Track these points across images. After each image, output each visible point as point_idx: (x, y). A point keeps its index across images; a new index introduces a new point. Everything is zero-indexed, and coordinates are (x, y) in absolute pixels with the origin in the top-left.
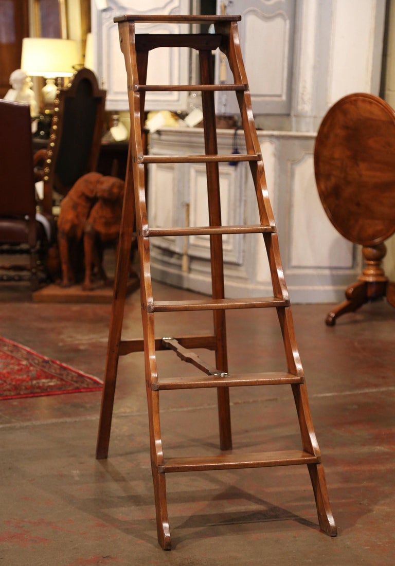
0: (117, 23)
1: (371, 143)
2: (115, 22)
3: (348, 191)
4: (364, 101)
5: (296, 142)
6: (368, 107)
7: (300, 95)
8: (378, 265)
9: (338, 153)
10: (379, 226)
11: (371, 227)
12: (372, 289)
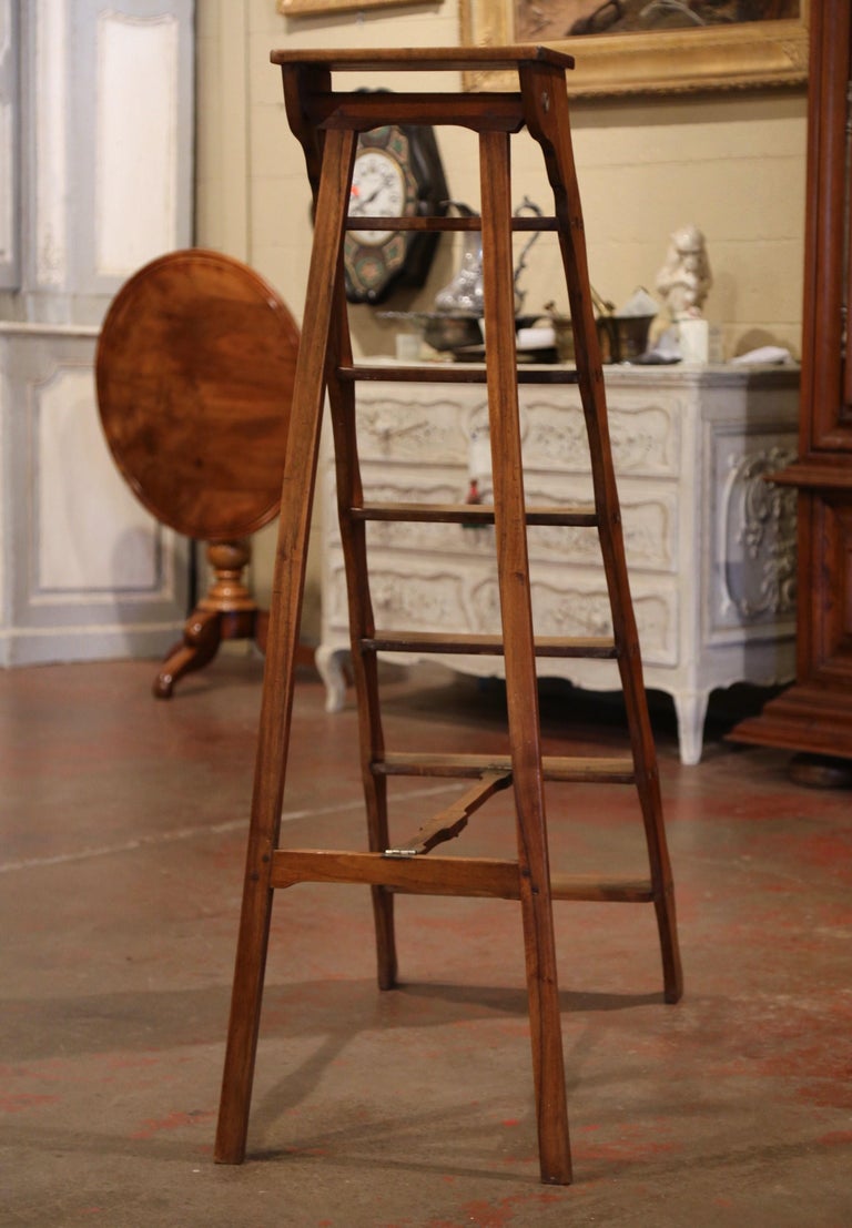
1: (224, 345)
3: (174, 439)
4: (204, 266)
5: (42, 345)
6: (215, 277)
7: (40, 252)
8: (236, 580)
9: (150, 364)
10: (245, 503)
11: (227, 506)
12: (231, 626)
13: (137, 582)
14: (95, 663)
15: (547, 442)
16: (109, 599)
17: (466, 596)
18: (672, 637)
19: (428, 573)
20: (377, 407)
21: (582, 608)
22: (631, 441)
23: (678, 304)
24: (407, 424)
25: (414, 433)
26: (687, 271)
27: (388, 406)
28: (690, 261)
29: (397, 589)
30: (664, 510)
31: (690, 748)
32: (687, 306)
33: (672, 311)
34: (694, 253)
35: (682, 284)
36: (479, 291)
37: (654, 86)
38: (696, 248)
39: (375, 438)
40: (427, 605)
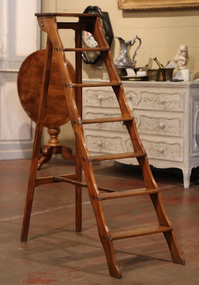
0: (36, 16)
1: (54, 75)
2: (35, 16)
5: (1, 74)
7: (0, 49)
8: (56, 138)
9: (33, 80)
10: (59, 118)
11: (54, 118)
12: (55, 150)
13: (25, 138)
14: (15, 160)
15: (146, 102)
16: (18, 143)
17: (123, 143)
18: (182, 154)
19: (112, 137)
20: (98, 92)
21: (156, 147)
22: (170, 102)
23: (180, 65)
24: (107, 97)
25: (109, 99)
26: (183, 56)
27: (101, 92)
28: (184, 53)
29: (104, 141)
30: (180, 120)
31: (186, 184)
32: (183, 65)
33: (178, 67)
34: (185, 51)
35: (181, 60)
36: (125, 61)
37: (172, 6)
38: (186, 50)
39: (98, 101)
40: (112, 145)
